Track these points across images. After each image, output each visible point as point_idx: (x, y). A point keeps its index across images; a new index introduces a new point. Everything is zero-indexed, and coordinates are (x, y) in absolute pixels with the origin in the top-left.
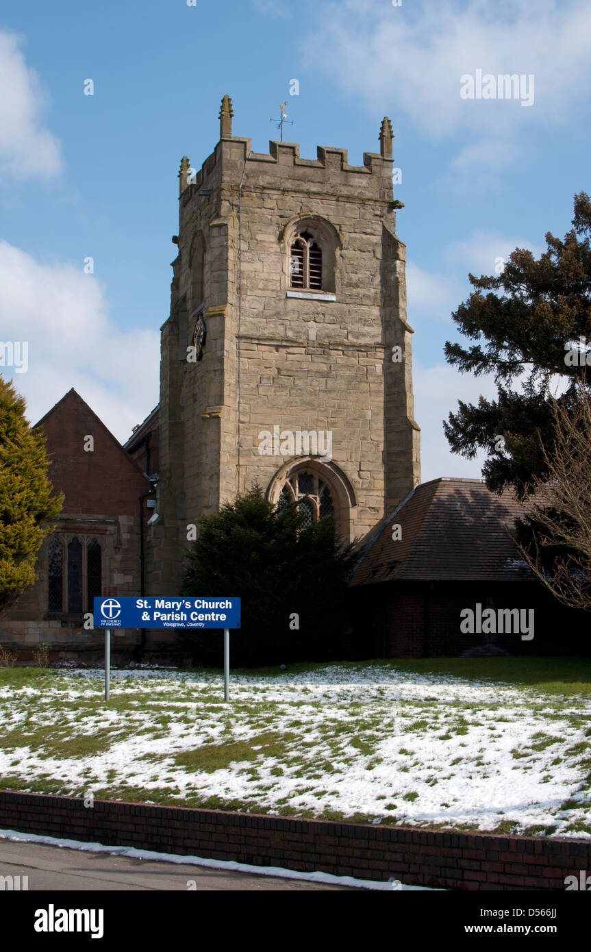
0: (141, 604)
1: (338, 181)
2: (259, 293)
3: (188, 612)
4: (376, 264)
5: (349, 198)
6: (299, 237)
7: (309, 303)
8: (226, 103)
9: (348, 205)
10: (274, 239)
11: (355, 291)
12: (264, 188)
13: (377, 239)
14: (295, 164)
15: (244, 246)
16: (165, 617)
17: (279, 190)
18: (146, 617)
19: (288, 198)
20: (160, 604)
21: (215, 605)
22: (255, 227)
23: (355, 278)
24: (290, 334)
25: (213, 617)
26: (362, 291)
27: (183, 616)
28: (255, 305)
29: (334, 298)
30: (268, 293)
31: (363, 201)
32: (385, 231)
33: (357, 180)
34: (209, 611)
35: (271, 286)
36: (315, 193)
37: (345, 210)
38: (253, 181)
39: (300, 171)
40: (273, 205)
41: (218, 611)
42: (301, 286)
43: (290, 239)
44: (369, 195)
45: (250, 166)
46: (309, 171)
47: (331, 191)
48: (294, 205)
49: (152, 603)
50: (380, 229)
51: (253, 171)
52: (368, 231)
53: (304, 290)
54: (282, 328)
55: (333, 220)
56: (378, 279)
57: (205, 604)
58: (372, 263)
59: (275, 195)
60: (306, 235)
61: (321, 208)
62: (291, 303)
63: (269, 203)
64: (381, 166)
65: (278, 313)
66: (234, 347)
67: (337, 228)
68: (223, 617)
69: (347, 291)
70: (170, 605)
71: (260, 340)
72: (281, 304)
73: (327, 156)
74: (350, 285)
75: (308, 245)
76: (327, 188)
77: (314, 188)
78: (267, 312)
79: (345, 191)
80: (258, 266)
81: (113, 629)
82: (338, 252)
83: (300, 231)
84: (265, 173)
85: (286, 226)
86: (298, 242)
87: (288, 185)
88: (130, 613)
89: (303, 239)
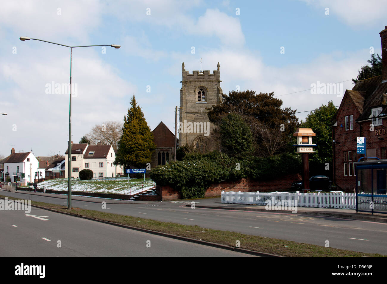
0: (133, 170)
1: (207, 78)
2: (190, 103)
3: (139, 171)
4: (216, 94)
5: (209, 81)
6: (199, 90)
7: (201, 104)
8: (183, 64)
9: (209, 83)
10: (193, 92)
11: (211, 101)
12: (191, 81)
13: (216, 89)
14: (198, 75)
15: (187, 94)
16: (136, 172)
17: (194, 81)
18: (133, 172)
19: (196, 83)
20: (135, 170)
21: (143, 170)
22: (189, 90)
23: (211, 98)
24: (197, 111)
25: (142, 172)
26: (213, 101)
27: (138, 172)
28: (189, 106)
29: (206, 103)
30: (192, 103)
31: (212, 81)
32: (217, 88)
33: (211, 77)
34: (142, 171)
35: (193, 101)
36: (202, 81)
37: (208, 84)
38: (189, 80)
39: (199, 76)
40: (193, 84)
41: (143, 171)
42: (200, 100)
43: (197, 91)
44: (214, 80)
45: (188, 77)
46: (201, 76)
47: (206, 80)
48: (198, 84)
49: (134, 170)
50: (217, 87)
51: (189, 78)
52: (214, 88)
53: (200, 101)
54: (195, 110)
55: (206, 86)
56: (216, 98)
57: (141, 170)
58: (215, 94)
59: (193, 82)
60: (201, 90)
61: (203, 84)
62: (197, 105)
63: (192, 84)
64: (217, 73)
65: (194, 107)
66: (185, 115)
67: (207, 88)
68: (144, 172)
69: (209, 101)
70: (136, 170)
71: (191, 113)
72: (195, 105)
73: (205, 73)
74: (210, 100)
75: (201, 92)
76: (205, 80)
77: (202, 80)
78: (192, 107)
79: (209, 80)
80: (190, 98)
81: (129, 173)
82: (207, 93)
83: (199, 89)
84: (191, 78)
85: (196, 89)
86: (199, 91)
87: (196, 80)
88: (131, 171)
89: (200, 91)
